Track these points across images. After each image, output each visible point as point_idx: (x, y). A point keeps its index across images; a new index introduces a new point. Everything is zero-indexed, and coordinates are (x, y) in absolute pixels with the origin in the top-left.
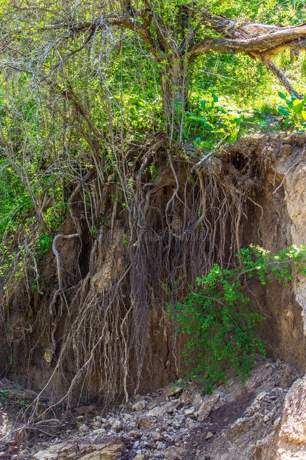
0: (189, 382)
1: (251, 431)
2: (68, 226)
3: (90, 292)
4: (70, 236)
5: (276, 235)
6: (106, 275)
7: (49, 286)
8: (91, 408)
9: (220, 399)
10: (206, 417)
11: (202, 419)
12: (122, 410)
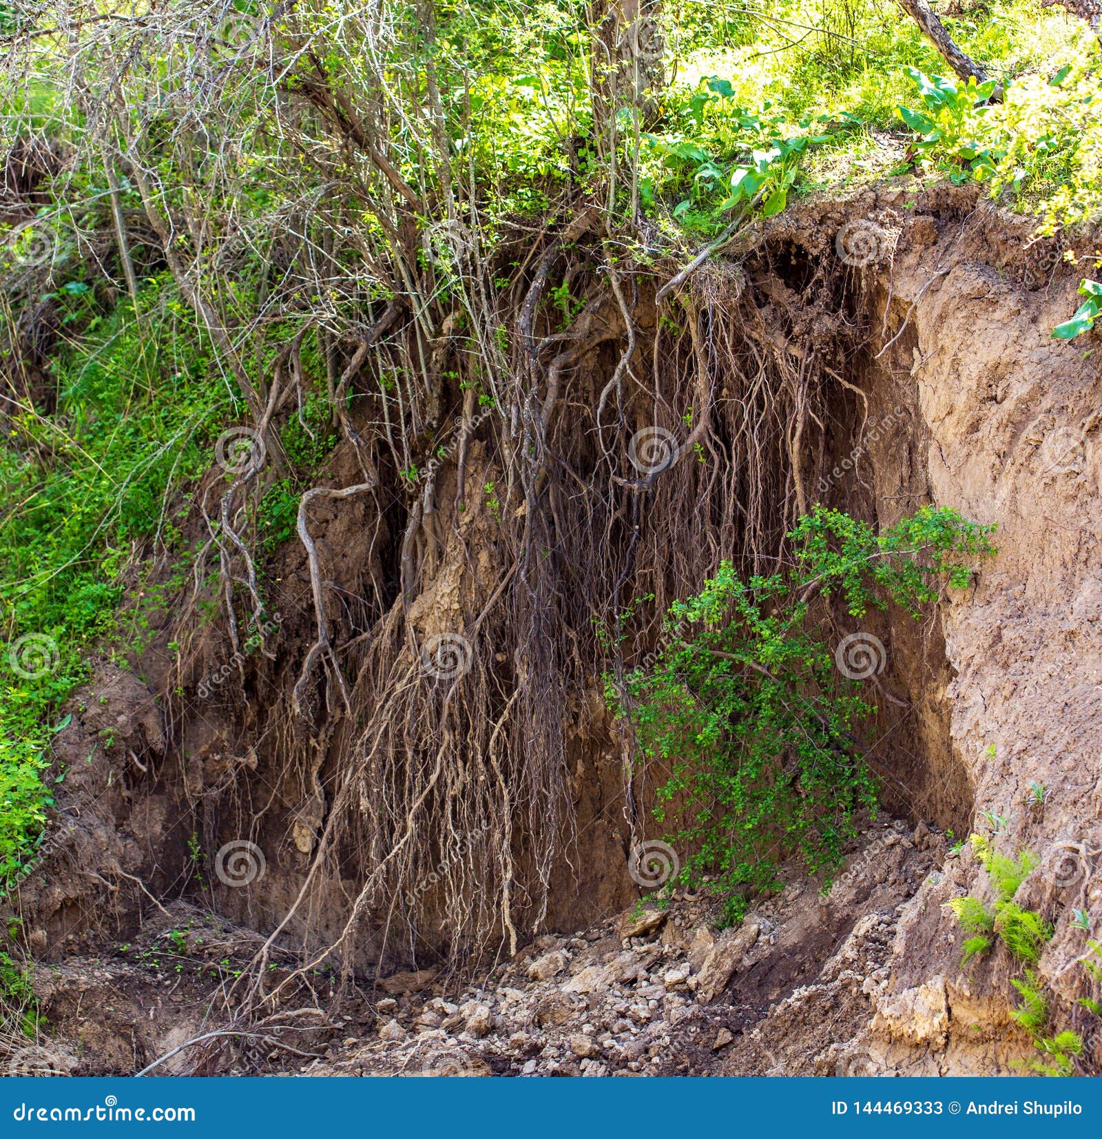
0: (686, 896)
1: (829, 1022)
2: (347, 463)
3: (405, 648)
4: (347, 492)
5: (905, 471)
6: (446, 599)
7: (298, 635)
8: (421, 977)
9: (762, 938)
10: (720, 988)
11: (709, 996)
12: (503, 980)
